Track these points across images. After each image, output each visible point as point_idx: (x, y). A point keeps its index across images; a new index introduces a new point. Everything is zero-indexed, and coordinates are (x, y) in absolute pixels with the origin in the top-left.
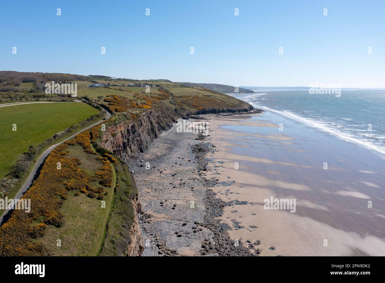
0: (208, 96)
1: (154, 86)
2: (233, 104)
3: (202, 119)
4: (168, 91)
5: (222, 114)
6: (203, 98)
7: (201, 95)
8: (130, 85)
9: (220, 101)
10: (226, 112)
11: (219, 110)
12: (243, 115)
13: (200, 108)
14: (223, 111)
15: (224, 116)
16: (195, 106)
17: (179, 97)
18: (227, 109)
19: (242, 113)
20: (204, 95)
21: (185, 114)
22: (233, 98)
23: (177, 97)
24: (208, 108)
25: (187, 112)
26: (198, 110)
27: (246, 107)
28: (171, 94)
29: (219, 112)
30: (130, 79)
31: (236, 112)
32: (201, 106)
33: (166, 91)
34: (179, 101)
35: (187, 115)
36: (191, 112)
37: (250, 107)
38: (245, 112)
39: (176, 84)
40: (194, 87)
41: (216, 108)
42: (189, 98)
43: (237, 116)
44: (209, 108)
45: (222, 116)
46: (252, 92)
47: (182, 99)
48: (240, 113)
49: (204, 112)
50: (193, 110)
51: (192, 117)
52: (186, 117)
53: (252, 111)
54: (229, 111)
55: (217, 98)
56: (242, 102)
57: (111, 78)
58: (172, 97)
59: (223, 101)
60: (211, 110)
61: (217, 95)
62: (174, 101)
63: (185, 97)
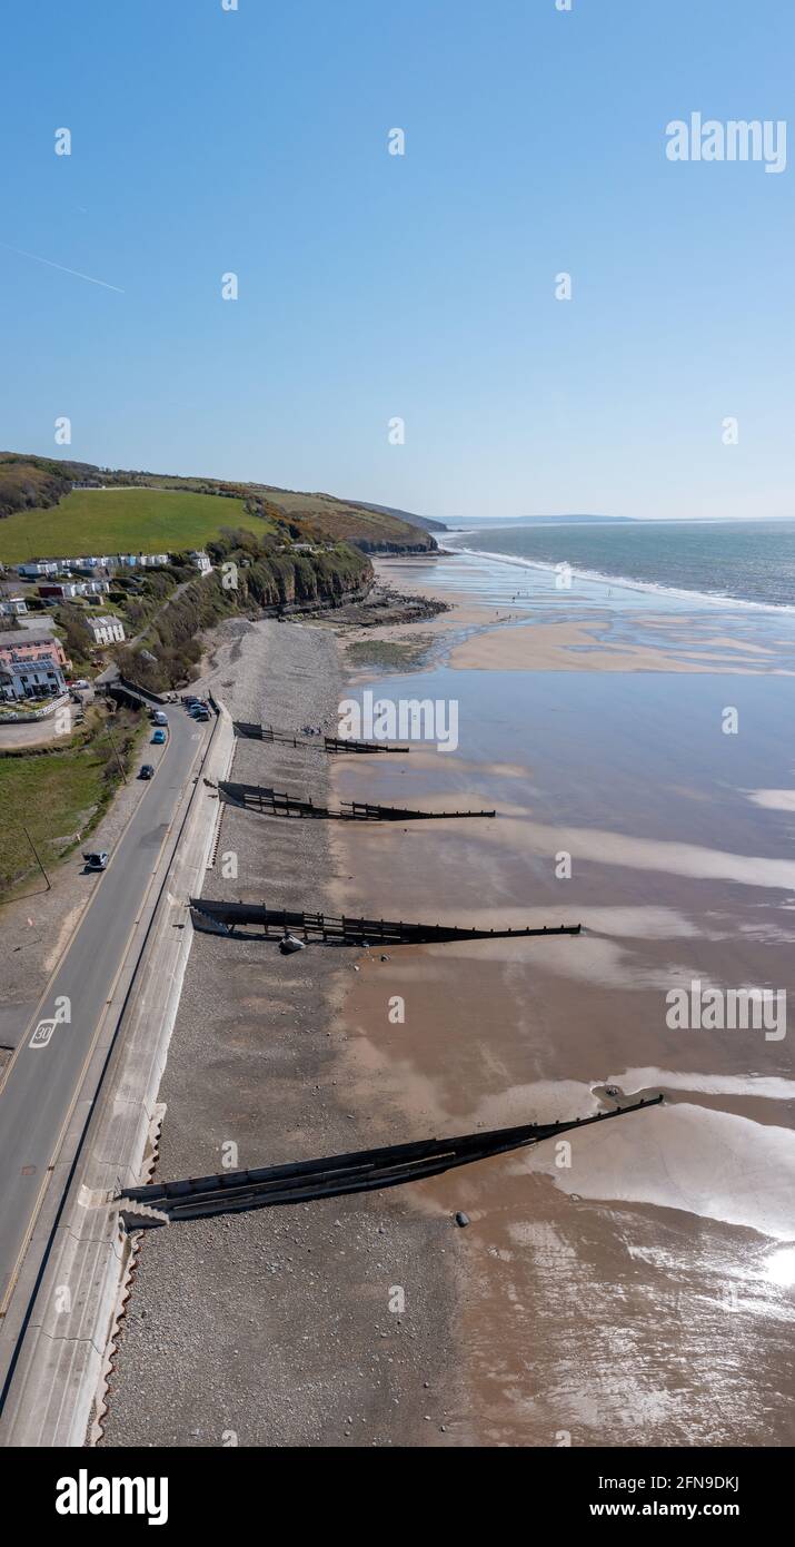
2: (398, 532)
10: (386, 551)
11: (372, 545)
14: (381, 548)
18: (387, 543)
20: (338, 510)
27: (423, 541)
31: (404, 551)
37: (430, 542)
38: (422, 554)
41: (367, 539)
53: (433, 551)
55: (365, 517)
59: (378, 527)
61: (363, 512)
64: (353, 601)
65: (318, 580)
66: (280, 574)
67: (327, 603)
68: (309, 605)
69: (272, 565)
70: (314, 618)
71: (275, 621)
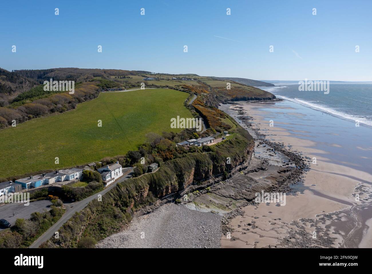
0: (238, 87)
1: (192, 79)
2: (259, 93)
3: (237, 104)
4: (205, 83)
5: (251, 101)
6: (234, 89)
7: (233, 87)
8: (174, 79)
9: (249, 91)
10: (254, 100)
11: (248, 98)
12: (267, 102)
13: (234, 96)
14: (252, 99)
15: (252, 102)
16: (229, 95)
17: (215, 88)
18: (255, 98)
19: (267, 101)
20: (235, 86)
21: (223, 100)
22: (259, 89)
23: (214, 88)
24: (239, 96)
25: (225, 99)
26: (232, 98)
27: (270, 96)
28: (209, 86)
29: (249, 99)
30: (167, 74)
31: (262, 100)
32: (234, 95)
33: (204, 83)
34: (216, 91)
35: (225, 101)
36: (228, 99)
37: (273, 96)
38: (269, 100)
39: (209, 78)
40: (225, 81)
41: (246, 96)
42: (224, 89)
43: (263, 102)
44: (241, 97)
45: (251, 102)
46: (273, 86)
47: (218, 90)
48: (265, 101)
49: (237, 99)
50: (229, 98)
51: (228, 103)
52: (225, 102)
53: (274, 100)
54: (256, 99)
55: (245, 89)
56: (266, 93)
57: (151, 73)
58: (210, 88)
59: (251, 92)
60: (242, 98)
61: (245, 87)
62: (212, 91)
63: (220, 88)
64: (240, 170)
65: (214, 166)
66: (181, 171)
67: (220, 178)
68: (204, 184)
69: (176, 165)
70: (208, 192)
71: (172, 204)
